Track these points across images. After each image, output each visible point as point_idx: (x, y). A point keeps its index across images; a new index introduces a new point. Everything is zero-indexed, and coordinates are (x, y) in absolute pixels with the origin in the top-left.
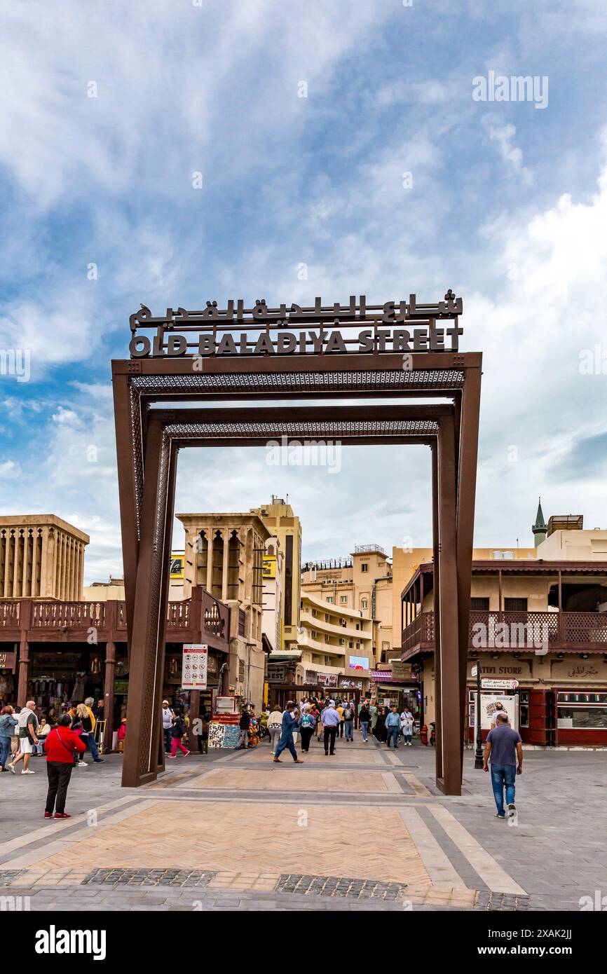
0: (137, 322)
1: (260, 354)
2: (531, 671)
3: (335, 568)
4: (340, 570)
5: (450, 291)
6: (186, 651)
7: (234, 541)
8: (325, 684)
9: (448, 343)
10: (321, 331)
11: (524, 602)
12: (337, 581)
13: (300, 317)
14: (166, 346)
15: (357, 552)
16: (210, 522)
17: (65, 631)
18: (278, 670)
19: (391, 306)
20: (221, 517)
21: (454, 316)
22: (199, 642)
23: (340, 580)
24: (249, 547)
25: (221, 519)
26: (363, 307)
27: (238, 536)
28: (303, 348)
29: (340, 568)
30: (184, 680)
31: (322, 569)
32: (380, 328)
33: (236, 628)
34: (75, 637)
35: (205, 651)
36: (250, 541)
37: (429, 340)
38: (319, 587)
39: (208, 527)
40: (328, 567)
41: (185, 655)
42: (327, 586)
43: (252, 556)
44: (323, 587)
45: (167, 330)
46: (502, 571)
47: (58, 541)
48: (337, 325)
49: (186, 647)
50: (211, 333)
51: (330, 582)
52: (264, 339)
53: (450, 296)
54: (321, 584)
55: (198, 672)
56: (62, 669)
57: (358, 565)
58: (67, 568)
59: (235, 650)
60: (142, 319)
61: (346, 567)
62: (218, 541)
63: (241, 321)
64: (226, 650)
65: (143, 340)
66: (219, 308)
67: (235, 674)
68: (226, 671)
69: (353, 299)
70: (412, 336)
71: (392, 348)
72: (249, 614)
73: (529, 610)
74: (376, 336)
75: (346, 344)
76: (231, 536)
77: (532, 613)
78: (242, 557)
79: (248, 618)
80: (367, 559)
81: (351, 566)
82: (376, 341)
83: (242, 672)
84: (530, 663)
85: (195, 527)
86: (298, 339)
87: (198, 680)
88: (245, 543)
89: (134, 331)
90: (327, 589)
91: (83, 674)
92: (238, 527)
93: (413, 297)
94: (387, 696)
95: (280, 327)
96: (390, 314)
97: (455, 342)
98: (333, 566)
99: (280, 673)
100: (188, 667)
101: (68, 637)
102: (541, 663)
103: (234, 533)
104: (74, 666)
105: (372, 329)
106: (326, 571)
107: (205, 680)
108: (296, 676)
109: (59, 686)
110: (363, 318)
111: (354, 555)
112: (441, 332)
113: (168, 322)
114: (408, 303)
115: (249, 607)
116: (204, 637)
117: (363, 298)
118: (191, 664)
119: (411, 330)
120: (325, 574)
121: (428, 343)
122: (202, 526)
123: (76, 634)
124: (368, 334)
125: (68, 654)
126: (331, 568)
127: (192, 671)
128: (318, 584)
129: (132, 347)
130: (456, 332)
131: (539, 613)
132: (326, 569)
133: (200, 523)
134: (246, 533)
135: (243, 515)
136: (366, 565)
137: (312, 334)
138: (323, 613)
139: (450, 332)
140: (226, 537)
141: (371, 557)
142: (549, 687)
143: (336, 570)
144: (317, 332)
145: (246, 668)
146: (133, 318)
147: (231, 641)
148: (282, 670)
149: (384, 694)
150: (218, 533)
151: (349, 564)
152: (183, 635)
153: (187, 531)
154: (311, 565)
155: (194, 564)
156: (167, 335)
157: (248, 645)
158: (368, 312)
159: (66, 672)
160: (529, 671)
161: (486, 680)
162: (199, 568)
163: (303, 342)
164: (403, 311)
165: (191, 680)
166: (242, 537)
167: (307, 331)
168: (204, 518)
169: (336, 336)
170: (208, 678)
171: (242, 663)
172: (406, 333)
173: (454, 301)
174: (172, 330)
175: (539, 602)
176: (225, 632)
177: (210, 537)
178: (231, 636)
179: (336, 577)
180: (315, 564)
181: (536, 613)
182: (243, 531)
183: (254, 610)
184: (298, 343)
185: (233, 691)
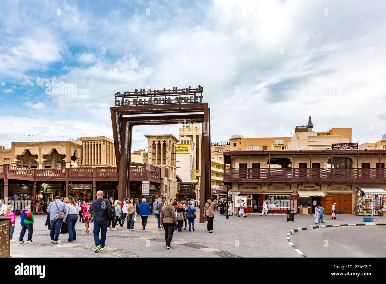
0: (117, 96)
1: (149, 104)
2: (261, 188)
3: (223, 145)
4: (225, 146)
5: (200, 85)
6: (143, 183)
7: (165, 144)
8: (216, 193)
9: (199, 100)
10: (165, 97)
11: (259, 165)
12: (224, 150)
13: (159, 93)
14: (124, 102)
15: (232, 138)
16: (156, 138)
17: (106, 178)
18: (189, 188)
19: (184, 89)
20: (160, 136)
21: (201, 92)
22: (147, 181)
23: (225, 150)
24: (170, 146)
25: (160, 137)
26: (177, 90)
27: (166, 142)
28: (160, 102)
29: (225, 145)
30: (142, 193)
31: (218, 146)
32: (181, 96)
33: (163, 174)
34: (109, 179)
35: (149, 183)
36: (170, 144)
37: (194, 99)
38: (217, 153)
39: (156, 140)
40: (220, 144)
41: (143, 184)
42: (220, 153)
43: (171, 149)
44: (218, 153)
45: (125, 98)
46: (250, 155)
47: (106, 145)
48: (169, 95)
49: (143, 182)
50: (136, 98)
51: (221, 151)
52: (150, 100)
53: (200, 86)
54: (217, 152)
55: (147, 190)
56: (108, 189)
57: (232, 144)
58: (110, 154)
59: (163, 182)
60: (118, 95)
61: (228, 144)
62: (159, 144)
63: (144, 95)
64: (160, 182)
65: (118, 101)
66: (138, 91)
67: (163, 190)
68: (159, 189)
69: (174, 88)
70: (189, 98)
71: (184, 102)
72: (170, 169)
73: (261, 168)
74: (180, 99)
75: (172, 101)
76: (164, 142)
77: (262, 169)
78: (167, 150)
79: (169, 171)
80: (236, 141)
81: (229, 144)
82: (180, 100)
83: (166, 189)
84: (261, 185)
85: (151, 140)
86: (159, 100)
87: (147, 192)
88: (168, 145)
89: (116, 98)
90: (220, 154)
91: (114, 190)
92: (166, 139)
93: (190, 87)
94: (223, 197)
95: (154, 96)
96: (184, 92)
97: (201, 100)
98: (222, 144)
99: (190, 189)
100: (143, 188)
101: (108, 179)
102: (264, 186)
103: (165, 141)
104: (112, 188)
105: (179, 96)
106: (219, 146)
107: (149, 192)
108: (196, 190)
109: (107, 194)
110: (176, 93)
111: (230, 140)
112: (197, 97)
113: (125, 96)
114: (188, 89)
115: (170, 167)
116: (149, 179)
117: (176, 88)
118: (145, 187)
119: (189, 96)
120: (219, 147)
121: (194, 100)
122: (154, 139)
123: (110, 178)
124: (178, 98)
125: (109, 184)
126: (221, 145)
127: (145, 190)
128: (216, 152)
129: (115, 103)
130: (201, 97)
131: (264, 169)
132: (219, 145)
133: (153, 138)
134: (168, 141)
135: (167, 135)
136: (235, 144)
137: (163, 98)
138: (215, 164)
139: (199, 97)
140: (162, 143)
141: (237, 140)
142: (267, 194)
143: (223, 146)
144: (164, 97)
145: (168, 188)
146: (115, 95)
147: (161, 179)
148: (190, 188)
149: (221, 196)
150: (159, 142)
151: (229, 143)
152: (142, 178)
153: (149, 141)
154: (213, 144)
155: (151, 152)
156: (125, 99)
157: (169, 180)
158: (178, 91)
159: (109, 190)
160: (260, 188)
161: (230, 192)
162: (153, 154)
163: (160, 101)
164: (187, 91)
165: (145, 192)
166: (167, 143)
167: (161, 97)
168: (154, 136)
169: (169, 99)
170: (150, 191)
171: (166, 186)
172: (187, 98)
173: (201, 88)
174: (126, 98)
175: (264, 164)
176: (159, 176)
177: (156, 143)
178: (162, 177)
179: (223, 149)
180: (215, 143)
181: (263, 169)
182: (167, 141)
183: (172, 168)
184: (159, 101)
185: (163, 196)
